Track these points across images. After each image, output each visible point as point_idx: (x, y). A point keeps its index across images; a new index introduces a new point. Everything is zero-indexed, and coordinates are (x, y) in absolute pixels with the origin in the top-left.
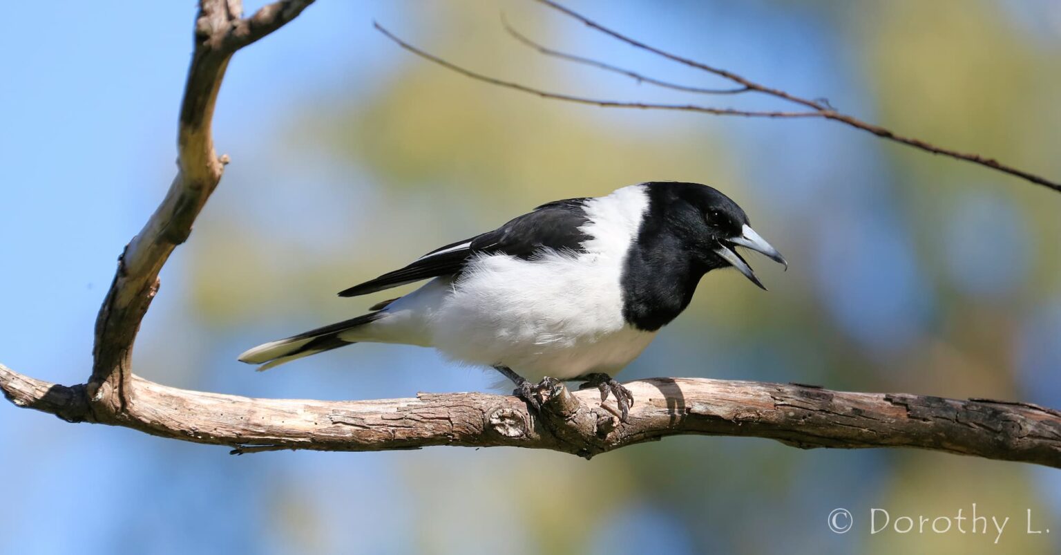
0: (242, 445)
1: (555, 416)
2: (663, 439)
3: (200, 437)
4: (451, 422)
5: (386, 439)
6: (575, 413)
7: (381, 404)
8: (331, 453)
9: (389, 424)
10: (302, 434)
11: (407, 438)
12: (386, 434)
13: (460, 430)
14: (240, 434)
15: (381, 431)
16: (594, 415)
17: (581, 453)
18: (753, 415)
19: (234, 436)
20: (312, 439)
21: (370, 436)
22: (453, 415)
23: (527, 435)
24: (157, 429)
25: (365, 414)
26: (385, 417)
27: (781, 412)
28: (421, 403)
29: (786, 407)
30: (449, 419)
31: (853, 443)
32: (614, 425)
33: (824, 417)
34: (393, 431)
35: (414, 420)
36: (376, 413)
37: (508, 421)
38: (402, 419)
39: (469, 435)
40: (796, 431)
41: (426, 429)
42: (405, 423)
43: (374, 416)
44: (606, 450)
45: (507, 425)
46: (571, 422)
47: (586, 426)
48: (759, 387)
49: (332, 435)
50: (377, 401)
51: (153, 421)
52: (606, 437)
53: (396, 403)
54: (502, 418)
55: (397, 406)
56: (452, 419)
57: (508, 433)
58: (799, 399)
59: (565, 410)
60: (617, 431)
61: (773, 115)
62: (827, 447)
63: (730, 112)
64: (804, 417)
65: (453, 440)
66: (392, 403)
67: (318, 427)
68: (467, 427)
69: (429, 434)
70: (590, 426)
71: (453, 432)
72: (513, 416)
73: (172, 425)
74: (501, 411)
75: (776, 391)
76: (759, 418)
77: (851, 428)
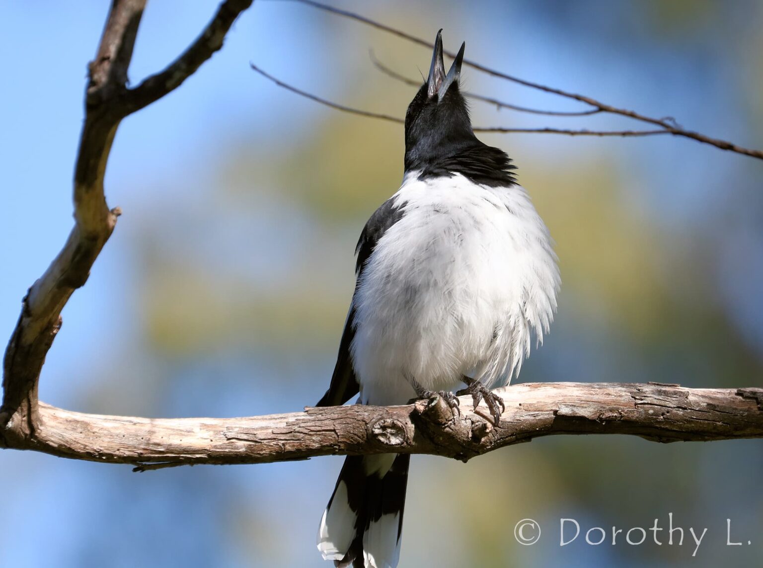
0: (144, 463)
1: (432, 424)
2: (533, 439)
3: (104, 458)
4: (336, 433)
5: (277, 452)
6: (451, 420)
7: (271, 419)
8: (227, 466)
9: (279, 438)
10: (199, 450)
11: (297, 450)
12: (276, 448)
13: (345, 440)
14: (142, 454)
15: (272, 444)
16: (469, 422)
17: (458, 457)
18: (616, 414)
19: (136, 455)
20: (209, 455)
21: (262, 450)
22: (338, 427)
23: (407, 442)
24: (65, 452)
25: (256, 429)
26: (276, 431)
27: (642, 410)
28: (309, 417)
29: (646, 406)
30: (334, 430)
31: (708, 436)
32: (488, 431)
33: (681, 412)
34: (284, 444)
35: (302, 433)
36: (267, 428)
37: (389, 430)
38: (291, 432)
39: (354, 445)
40: (657, 428)
41: (314, 441)
42: (294, 436)
43: (265, 431)
44: (481, 453)
45: (389, 435)
46: (447, 429)
47: (461, 432)
48: (620, 388)
49: (227, 450)
50: (267, 417)
51: (60, 445)
52: (480, 441)
53: (285, 418)
54: (384, 428)
55: (286, 420)
56: (337, 431)
57: (390, 441)
58: (657, 397)
59: (442, 418)
60: (490, 435)
61: (624, 134)
62: (685, 440)
63: (584, 133)
64: (663, 414)
65: (339, 450)
66: (281, 418)
67: (214, 443)
68: (352, 438)
69: (317, 445)
70: (465, 432)
71: (338, 442)
72: (394, 426)
73: (78, 448)
74: (382, 421)
75: (636, 391)
76: (622, 417)
77: (706, 422)
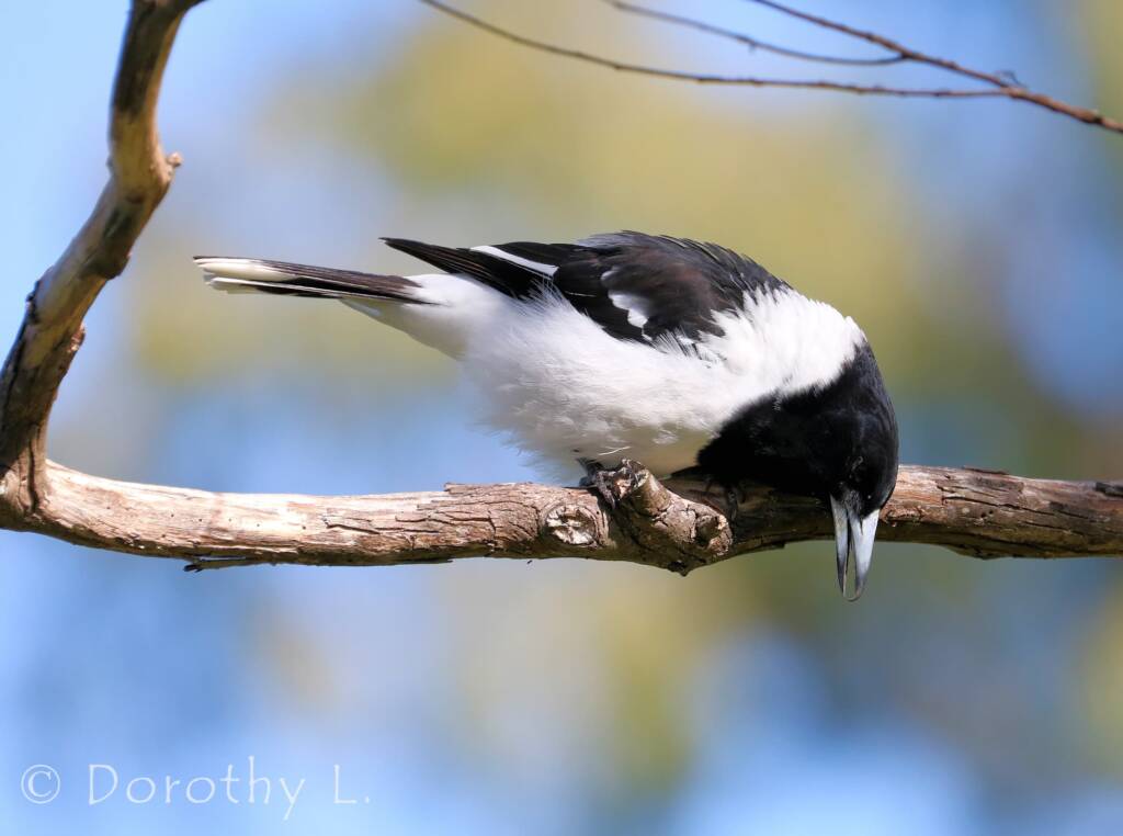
0: (202, 558)
1: (638, 516)
2: (787, 546)
3: (142, 547)
4: (492, 524)
5: (402, 549)
6: (665, 510)
7: (395, 499)
8: (325, 569)
9: (407, 528)
10: (284, 542)
11: (432, 546)
12: (401, 542)
13: (505, 535)
14: (199, 543)
15: (394, 537)
16: (692, 514)
17: (674, 566)
18: (912, 512)
19: (190, 545)
20: (299, 549)
21: (379, 545)
22: (495, 515)
23: (598, 542)
24: (82, 536)
25: (372, 514)
26: (401, 517)
27: (951, 507)
28: (450, 499)
29: (959, 502)
30: (489, 520)
31: (1050, 551)
32: (720, 527)
33: (1010, 513)
34: (412, 538)
35: (440, 521)
36: (388, 512)
37: (571, 522)
38: (424, 520)
39: (517, 543)
40: (973, 535)
41: (458, 535)
42: (428, 526)
43: (386, 517)
44: (708, 561)
45: (570, 528)
46: (659, 524)
47: (679, 529)
48: (920, 474)
49: (327, 543)
50: (389, 496)
51: (76, 525)
52: (708, 544)
53: (415, 499)
54: (564, 518)
55: (417, 502)
56: (494, 521)
57: (572, 539)
58: (975, 489)
59: (651, 506)
60: (723, 535)
61: (938, 94)
62: (1015, 556)
63: (878, 90)
64: (983, 516)
65: (496, 549)
66: (410, 499)
67: (308, 532)
68: (515, 532)
69: (461, 541)
70: (685, 529)
71: (495, 538)
72: (579, 516)
73: (104, 531)
74: (562, 508)
75: (943, 478)
76: (921, 516)
77: (1048, 529)
